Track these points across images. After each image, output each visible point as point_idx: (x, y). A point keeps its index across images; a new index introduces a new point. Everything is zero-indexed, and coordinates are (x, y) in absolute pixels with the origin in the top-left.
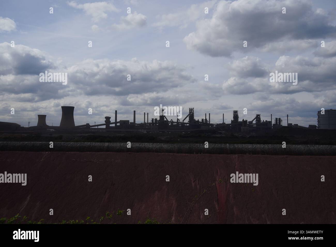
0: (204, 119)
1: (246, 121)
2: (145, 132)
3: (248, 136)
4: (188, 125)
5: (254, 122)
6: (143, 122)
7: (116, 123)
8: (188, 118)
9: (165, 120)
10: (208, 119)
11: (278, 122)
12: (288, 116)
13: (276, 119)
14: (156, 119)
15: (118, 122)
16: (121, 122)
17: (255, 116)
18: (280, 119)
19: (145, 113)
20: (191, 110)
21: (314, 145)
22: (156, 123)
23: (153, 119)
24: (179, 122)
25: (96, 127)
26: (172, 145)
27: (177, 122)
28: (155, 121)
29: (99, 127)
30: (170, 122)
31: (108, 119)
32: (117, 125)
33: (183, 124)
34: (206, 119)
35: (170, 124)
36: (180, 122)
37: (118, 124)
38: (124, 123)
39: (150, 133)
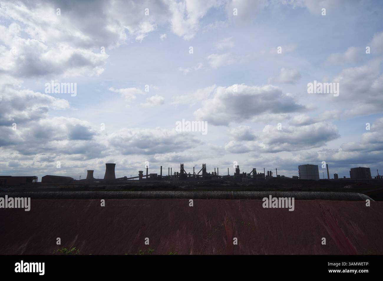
0: (214, 172)
1: (246, 173)
2: (169, 183)
3: (248, 185)
4: (202, 177)
5: (252, 174)
6: (168, 175)
7: (147, 175)
8: (202, 171)
9: (185, 173)
10: (217, 172)
11: (269, 174)
12: (276, 169)
13: (268, 172)
14: (178, 173)
15: (149, 175)
16: (151, 175)
17: (252, 170)
18: (271, 171)
19: (169, 168)
20: (204, 165)
21: (297, 192)
22: (177, 175)
23: (175, 173)
24: (195, 174)
25: (132, 179)
26: (190, 192)
27: (194, 175)
28: (176, 175)
29: (134, 179)
30: (188, 174)
31: (141, 172)
32: (148, 177)
33: (198, 176)
34: (215, 172)
35: (188, 176)
36: (196, 175)
37: (149, 177)
38: (154, 176)
39: (173, 183)
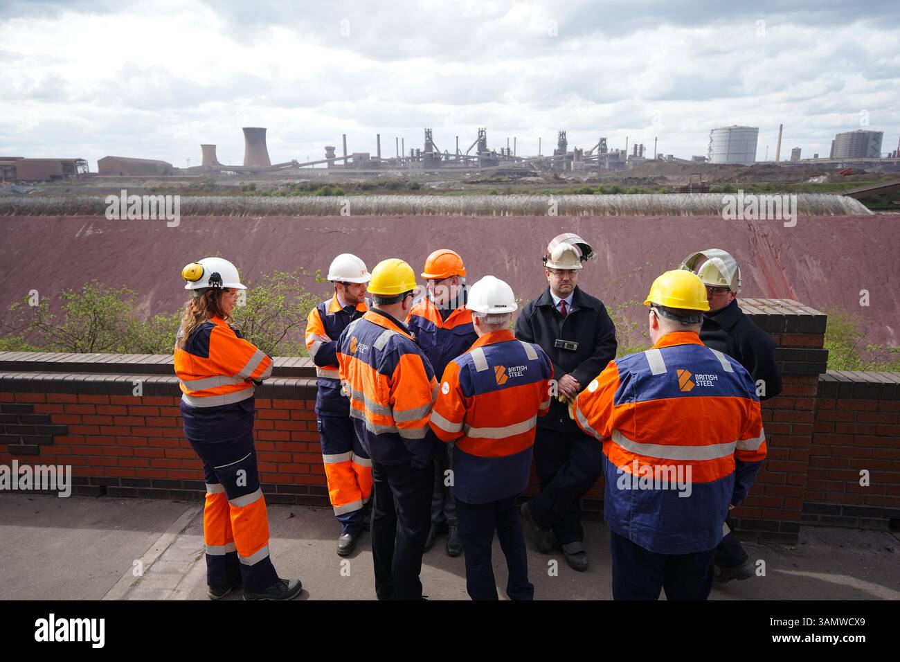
0: (506, 148)
1: (581, 151)
2: (400, 174)
3: (585, 180)
4: (476, 159)
5: (595, 152)
6: (395, 156)
7: (346, 158)
8: (476, 147)
9: (435, 150)
10: (512, 149)
11: (638, 151)
12: (656, 140)
13: (636, 146)
14: (418, 151)
15: (350, 157)
16: (354, 156)
17: (597, 142)
18: (641, 145)
19: (397, 139)
20: (482, 131)
21: (699, 194)
22: (418, 157)
23: (412, 150)
24: (459, 154)
25: (311, 166)
27: (457, 156)
28: (416, 156)
29: (316, 166)
30: (443, 155)
31: (330, 150)
32: (348, 161)
33: (467, 158)
34: (508, 149)
35: (443, 159)
36: (462, 156)
37: (350, 160)
38: (361, 159)
39: (409, 175)
